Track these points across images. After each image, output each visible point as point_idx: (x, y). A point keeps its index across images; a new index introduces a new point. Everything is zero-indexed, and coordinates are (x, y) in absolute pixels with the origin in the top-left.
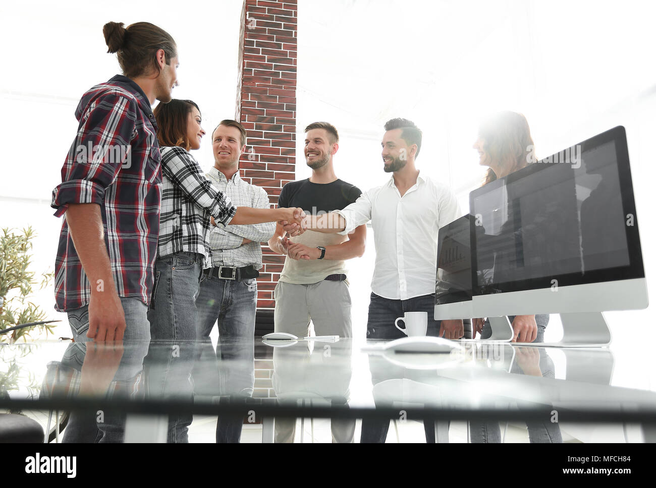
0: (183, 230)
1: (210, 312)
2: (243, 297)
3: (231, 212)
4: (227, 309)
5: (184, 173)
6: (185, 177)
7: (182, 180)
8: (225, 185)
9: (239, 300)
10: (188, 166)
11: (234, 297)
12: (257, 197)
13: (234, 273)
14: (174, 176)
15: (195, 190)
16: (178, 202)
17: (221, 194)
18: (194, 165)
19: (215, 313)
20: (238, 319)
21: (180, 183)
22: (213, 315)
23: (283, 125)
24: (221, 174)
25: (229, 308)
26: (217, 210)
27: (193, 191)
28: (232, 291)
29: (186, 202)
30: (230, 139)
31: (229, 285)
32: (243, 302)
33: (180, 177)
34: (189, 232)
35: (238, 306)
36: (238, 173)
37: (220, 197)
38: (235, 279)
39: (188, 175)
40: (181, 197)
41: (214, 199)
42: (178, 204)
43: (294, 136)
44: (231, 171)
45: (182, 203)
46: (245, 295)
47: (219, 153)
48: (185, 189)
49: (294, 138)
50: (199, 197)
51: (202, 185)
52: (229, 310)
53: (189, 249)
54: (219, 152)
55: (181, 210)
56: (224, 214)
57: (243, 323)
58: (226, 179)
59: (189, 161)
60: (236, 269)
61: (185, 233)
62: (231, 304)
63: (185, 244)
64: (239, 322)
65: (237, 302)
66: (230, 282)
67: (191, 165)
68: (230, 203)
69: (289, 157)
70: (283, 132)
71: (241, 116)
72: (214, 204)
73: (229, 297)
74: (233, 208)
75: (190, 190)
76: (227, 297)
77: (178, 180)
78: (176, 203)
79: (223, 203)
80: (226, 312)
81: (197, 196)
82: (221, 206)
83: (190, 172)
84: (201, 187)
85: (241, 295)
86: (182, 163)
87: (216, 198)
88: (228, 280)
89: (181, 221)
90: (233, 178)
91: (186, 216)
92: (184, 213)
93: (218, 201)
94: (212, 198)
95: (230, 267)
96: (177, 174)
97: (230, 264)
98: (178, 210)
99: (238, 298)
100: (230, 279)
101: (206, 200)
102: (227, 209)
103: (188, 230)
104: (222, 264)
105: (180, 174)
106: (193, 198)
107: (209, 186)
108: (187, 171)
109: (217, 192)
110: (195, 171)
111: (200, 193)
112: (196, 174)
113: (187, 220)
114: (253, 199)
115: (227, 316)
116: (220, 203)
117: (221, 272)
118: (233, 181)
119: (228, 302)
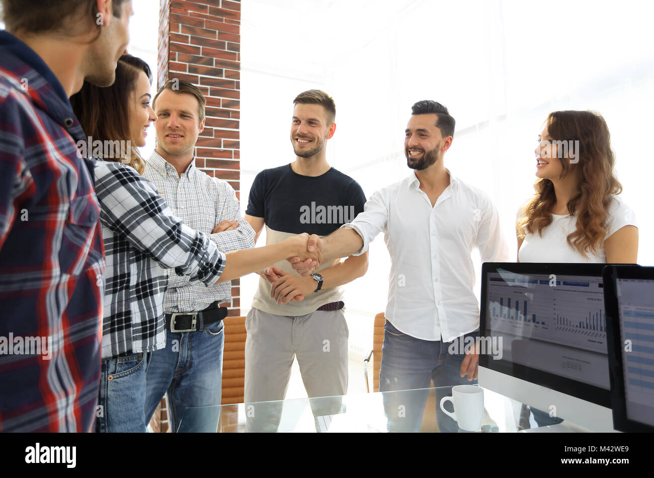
0: (132, 311)
1: (158, 383)
2: (207, 352)
3: (218, 267)
4: (184, 374)
5: (137, 215)
6: (138, 223)
7: (133, 227)
8: (175, 182)
9: (202, 358)
10: (143, 204)
11: (194, 356)
12: (222, 199)
13: (194, 322)
14: (118, 221)
15: (157, 242)
16: (122, 259)
17: (201, 241)
18: (154, 198)
19: (166, 383)
20: (199, 384)
21: (128, 232)
22: (162, 385)
23: (224, 69)
24: (169, 166)
25: (187, 373)
26: (195, 267)
27: (154, 245)
28: (191, 348)
29: (138, 260)
30: (183, 115)
31: (187, 340)
32: (206, 359)
33: (129, 222)
34: (143, 316)
35: (200, 366)
36: (193, 163)
37: (199, 247)
38: (195, 330)
39: (145, 218)
40: (128, 250)
41: (189, 253)
43: (238, 83)
44: (183, 161)
45: (130, 262)
46: (209, 349)
47: (167, 136)
48: (139, 241)
49: (238, 87)
50: (164, 253)
51: (169, 233)
52: (187, 375)
54: (167, 133)
55: (129, 274)
56: (206, 272)
57: (207, 390)
58: (176, 174)
59: (144, 194)
60: (198, 316)
61: (136, 319)
62: (190, 366)
63: (135, 339)
64: (200, 388)
65: (200, 362)
66: (188, 334)
67: (149, 201)
68: (215, 254)
69: (232, 111)
70: (224, 78)
71: (169, 54)
72: (190, 260)
73: (187, 358)
74: (220, 261)
75: (148, 242)
76: (184, 358)
77: (123, 227)
78: (119, 262)
79: (205, 255)
80: (182, 378)
81: (160, 252)
82: (202, 261)
83: (147, 214)
84: (167, 235)
85: (204, 351)
86: (132, 199)
87: (192, 250)
88: (185, 333)
89: (127, 295)
90: (187, 170)
91: (137, 285)
92: (133, 281)
93: (196, 254)
94: (186, 250)
95: (189, 314)
96: (123, 217)
97: (189, 310)
98: (123, 276)
99: (199, 356)
100: (189, 330)
101: (175, 256)
102: (211, 265)
103: (142, 311)
104: (176, 311)
105: (129, 217)
106: (152, 255)
107: (179, 232)
108: (141, 212)
109: (193, 237)
110: (155, 211)
111: (165, 246)
112: (158, 215)
113: (138, 291)
114: (216, 203)
115: (183, 384)
116: (200, 256)
117: (175, 322)
118: (188, 176)
119: (185, 366)
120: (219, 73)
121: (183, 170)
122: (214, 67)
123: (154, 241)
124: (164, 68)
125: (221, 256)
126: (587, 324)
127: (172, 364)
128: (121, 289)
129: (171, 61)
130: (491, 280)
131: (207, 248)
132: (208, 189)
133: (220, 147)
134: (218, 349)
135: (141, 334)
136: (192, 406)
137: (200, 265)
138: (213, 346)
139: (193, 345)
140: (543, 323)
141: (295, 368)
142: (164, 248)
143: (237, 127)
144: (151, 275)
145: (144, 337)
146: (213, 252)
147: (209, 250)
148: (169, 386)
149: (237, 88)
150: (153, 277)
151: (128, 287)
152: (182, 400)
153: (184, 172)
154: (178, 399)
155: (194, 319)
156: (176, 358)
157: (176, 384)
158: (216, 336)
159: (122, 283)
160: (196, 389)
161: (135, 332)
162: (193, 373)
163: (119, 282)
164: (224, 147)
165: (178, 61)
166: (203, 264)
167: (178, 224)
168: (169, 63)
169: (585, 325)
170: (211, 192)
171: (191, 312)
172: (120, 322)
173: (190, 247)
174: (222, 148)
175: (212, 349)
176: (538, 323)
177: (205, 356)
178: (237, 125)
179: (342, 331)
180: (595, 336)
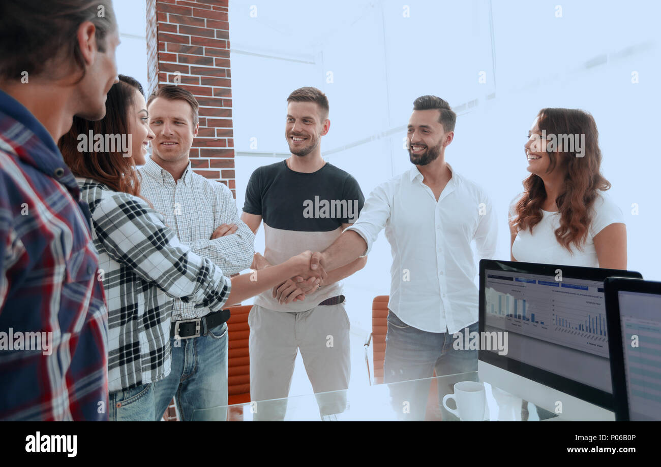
0: (141, 342)
2: (211, 356)
3: (223, 294)
4: (190, 379)
5: (144, 249)
6: (145, 257)
7: (140, 261)
9: (207, 362)
10: (150, 238)
11: (200, 361)
12: (219, 203)
13: (198, 328)
14: (125, 256)
15: (164, 274)
16: (129, 289)
17: (207, 269)
19: (173, 388)
21: (135, 265)
23: (214, 58)
24: (165, 172)
25: (194, 377)
26: (201, 296)
27: (161, 277)
28: (196, 354)
29: (145, 289)
30: (177, 122)
31: (191, 346)
32: (211, 363)
33: (136, 256)
34: (151, 345)
35: (206, 370)
36: (190, 166)
37: (205, 275)
38: (200, 336)
39: (152, 252)
40: (135, 279)
41: (195, 282)
42: (129, 293)
43: (229, 71)
45: (137, 292)
46: (214, 352)
47: (162, 144)
48: (146, 274)
49: (229, 75)
51: (176, 265)
52: (193, 380)
53: (153, 378)
54: (161, 141)
55: (136, 305)
56: (212, 301)
57: (213, 391)
58: (172, 180)
60: (201, 322)
61: (145, 349)
62: (196, 371)
63: (144, 370)
64: (207, 390)
65: (205, 366)
66: (192, 341)
68: (221, 281)
69: (224, 99)
70: (214, 67)
71: (158, 44)
72: (197, 290)
73: (193, 363)
74: (226, 288)
75: (154, 275)
76: (190, 364)
77: (130, 260)
78: (126, 293)
79: (211, 283)
80: (188, 383)
81: (167, 284)
82: (208, 290)
83: (154, 247)
84: (174, 267)
85: (209, 354)
86: (140, 233)
87: (198, 280)
88: (189, 339)
89: (135, 326)
90: (183, 176)
91: (145, 314)
92: (141, 312)
93: (202, 283)
94: (193, 280)
95: (192, 321)
96: (130, 252)
97: (193, 317)
98: (130, 307)
99: (205, 361)
100: (193, 337)
101: (183, 286)
102: (217, 293)
103: (150, 340)
104: (179, 319)
105: (135, 252)
106: (159, 286)
107: (186, 262)
108: (149, 246)
109: (199, 265)
110: (162, 243)
111: (172, 278)
112: (165, 248)
113: (145, 321)
114: (214, 206)
115: (190, 388)
116: (206, 284)
117: (179, 330)
118: (184, 181)
119: (191, 371)
120: (209, 62)
121: (179, 175)
122: (204, 56)
123: (162, 274)
124: (154, 58)
125: (226, 283)
126: (587, 327)
127: (179, 371)
128: (129, 320)
129: (160, 52)
130: (488, 277)
131: (212, 276)
132: (206, 193)
133: (214, 136)
134: (223, 350)
135: (150, 364)
136: (199, 408)
137: (206, 293)
138: (218, 349)
139: (198, 350)
140: (542, 323)
141: (299, 361)
142: (171, 279)
143: (230, 115)
144: (157, 303)
145: (153, 367)
146: (219, 280)
147: (214, 278)
148: (176, 391)
149: (227, 77)
150: (159, 304)
151: (136, 318)
152: (190, 403)
153: (180, 177)
154: (186, 402)
155: (198, 325)
156: (182, 365)
157: (183, 388)
158: (220, 338)
159: (129, 314)
160: (203, 392)
161: (144, 363)
162: (200, 377)
163: (127, 313)
164: (218, 136)
165: (168, 51)
166: (208, 292)
167: (185, 255)
168: (158, 54)
169: (585, 328)
170: (209, 195)
171: (195, 319)
172: (129, 354)
173: (197, 276)
174: (216, 137)
175: (217, 352)
176: (537, 322)
177: (210, 360)
178: (229, 113)
179: (343, 323)
180: (595, 340)
